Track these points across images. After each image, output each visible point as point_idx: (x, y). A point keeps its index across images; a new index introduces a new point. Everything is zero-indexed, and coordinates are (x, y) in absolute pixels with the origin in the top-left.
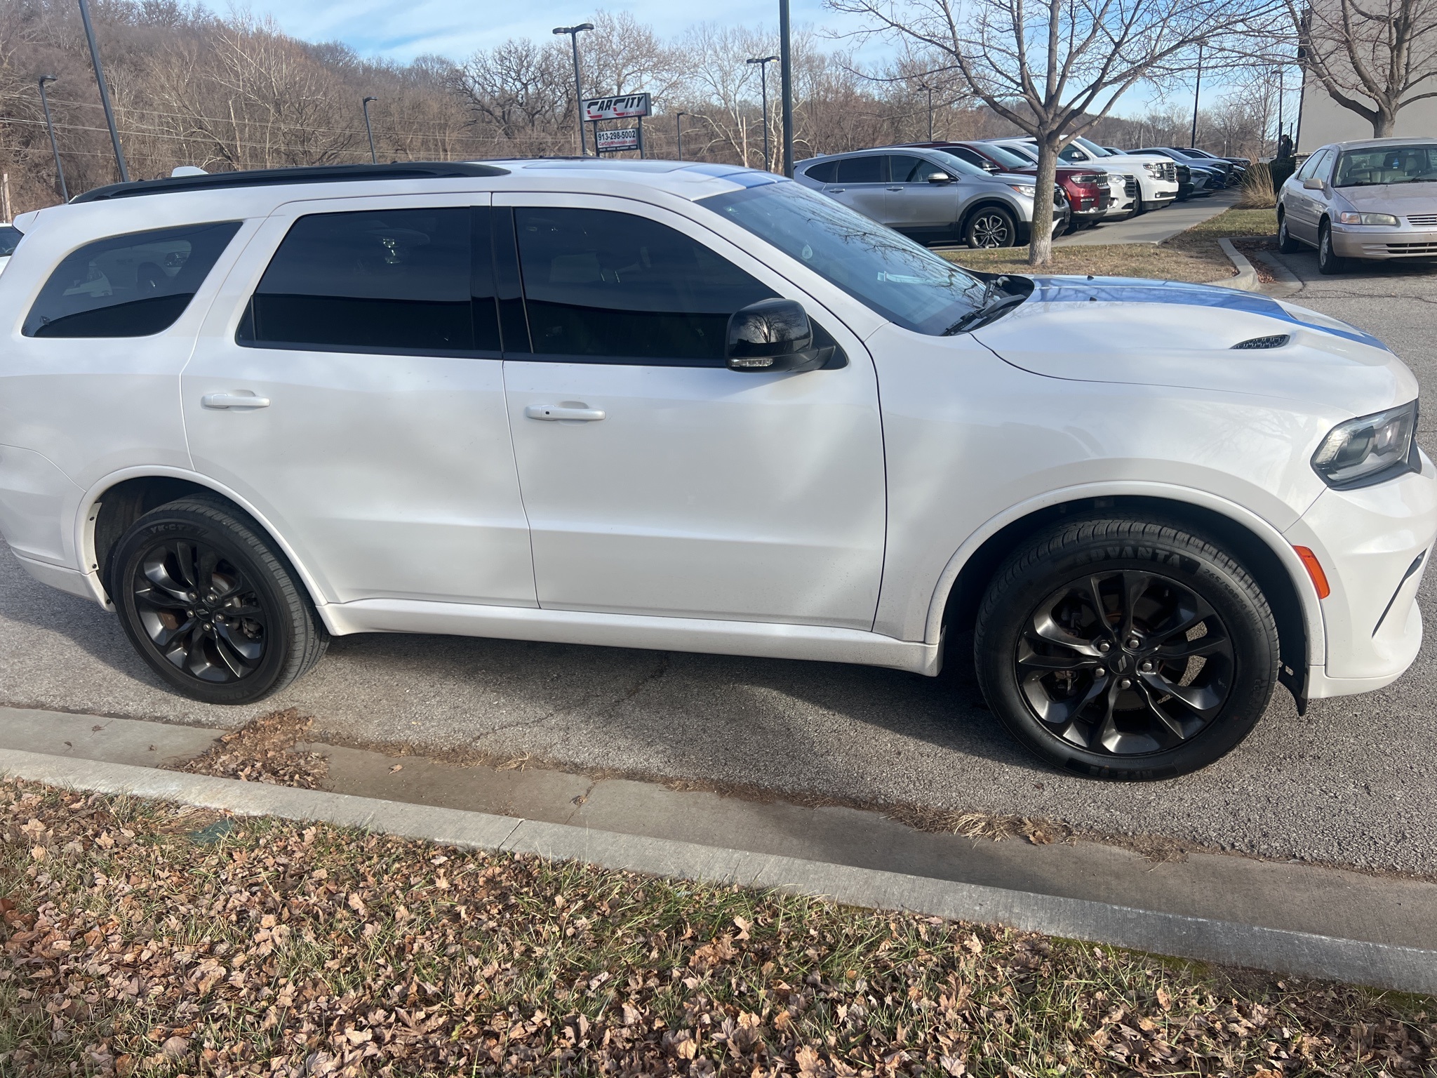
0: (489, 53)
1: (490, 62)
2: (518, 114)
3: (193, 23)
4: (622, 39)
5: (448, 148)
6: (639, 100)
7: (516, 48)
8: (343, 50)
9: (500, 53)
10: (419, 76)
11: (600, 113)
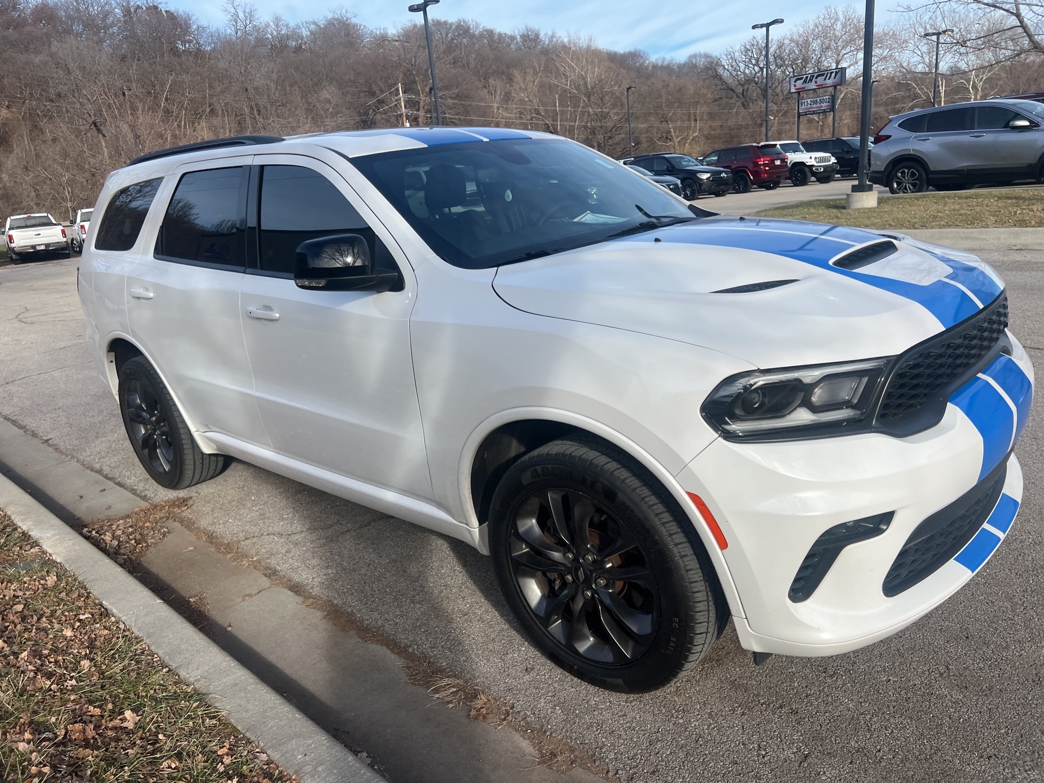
0: (738, 47)
1: (737, 54)
2: (754, 91)
3: (548, 45)
4: (844, 26)
5: (698, 118)
6: (836, 73)
7: (757, 42)
8: (639, 55)
9: (745, 47)
10: (689, 68)
11: (805, 85)
